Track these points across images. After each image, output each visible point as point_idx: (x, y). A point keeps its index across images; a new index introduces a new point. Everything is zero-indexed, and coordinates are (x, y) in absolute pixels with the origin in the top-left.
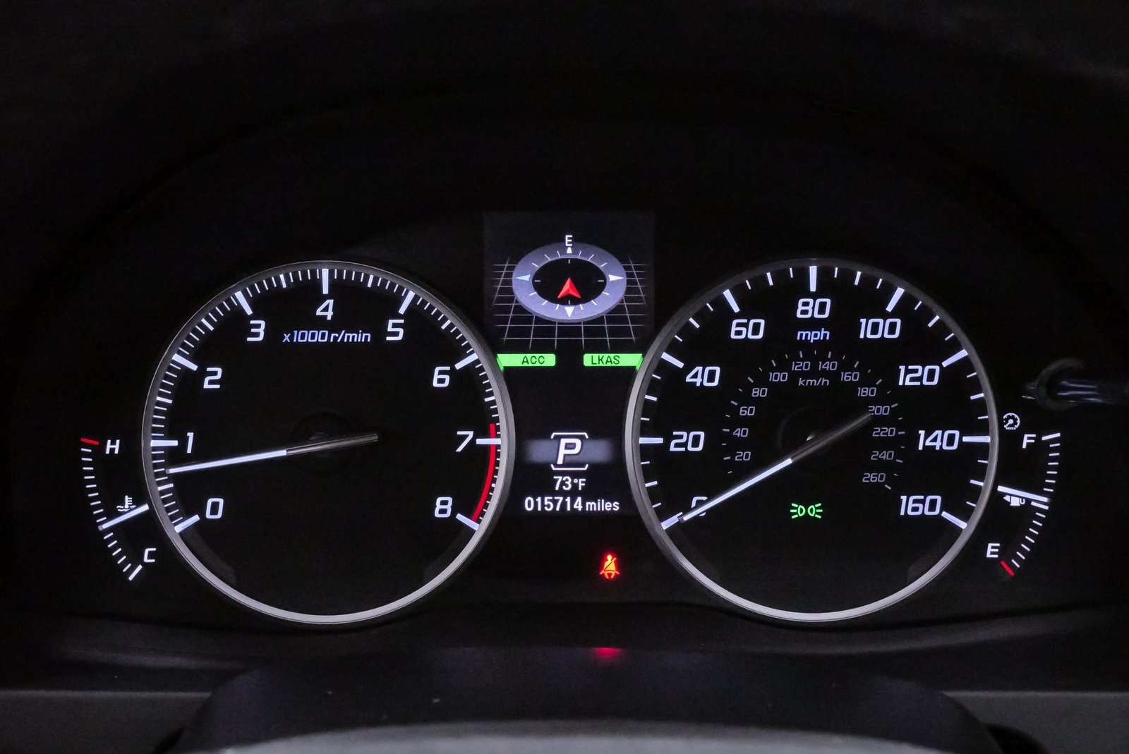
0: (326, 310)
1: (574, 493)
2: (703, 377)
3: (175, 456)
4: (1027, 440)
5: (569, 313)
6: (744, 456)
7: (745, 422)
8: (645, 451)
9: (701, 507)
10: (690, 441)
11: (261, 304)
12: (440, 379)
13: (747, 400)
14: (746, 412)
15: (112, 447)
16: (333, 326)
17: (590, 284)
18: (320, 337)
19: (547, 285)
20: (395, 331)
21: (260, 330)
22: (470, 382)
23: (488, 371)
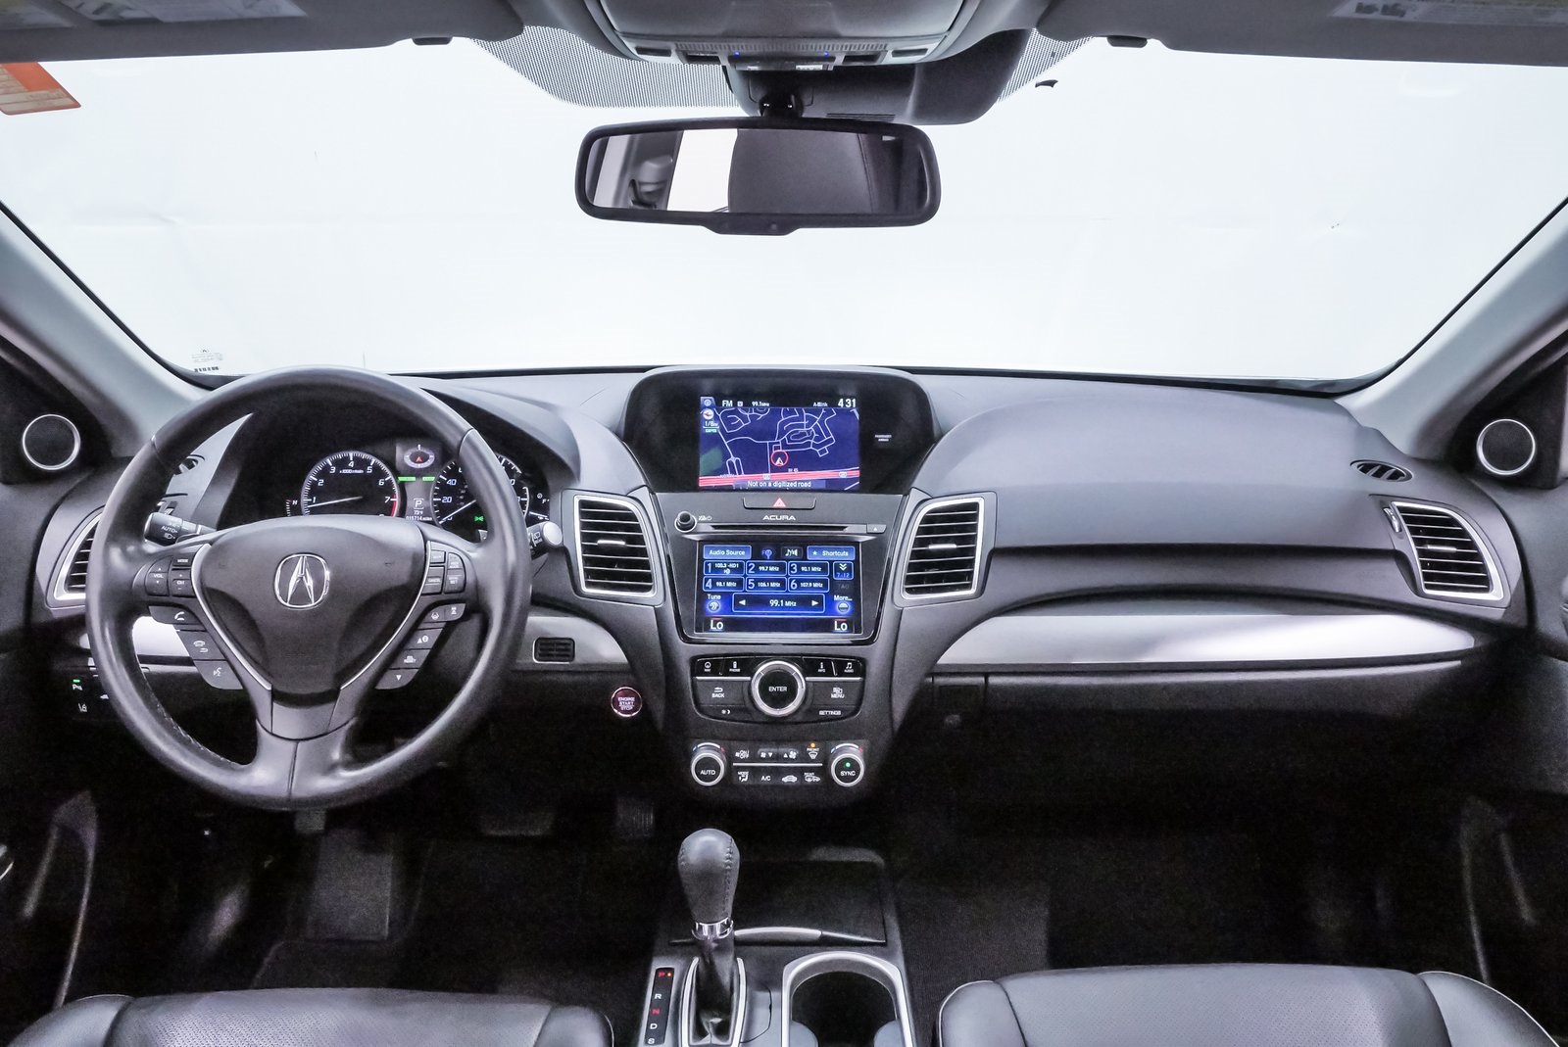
0: (351, 464)
1: (419, 516)
2: (451, 482)
3: (310, 503)
4: (544, 501)
5: (419, 466)
6: (462, 503)
7: (462, 494)
8: (435, 503)
9: (449, 517)
10: (448, 500)
11: (335, 463)
12: (381, 483)
13: (463, 489)
14: (463, 492)
15: (295, 502)
16: (353, 469)
17: (425, 459)
18: (349, 471)
19: (414, 459)
20: (370, 470)
21: (334, 470)
22: (389, 484)
23: (394, 483)
